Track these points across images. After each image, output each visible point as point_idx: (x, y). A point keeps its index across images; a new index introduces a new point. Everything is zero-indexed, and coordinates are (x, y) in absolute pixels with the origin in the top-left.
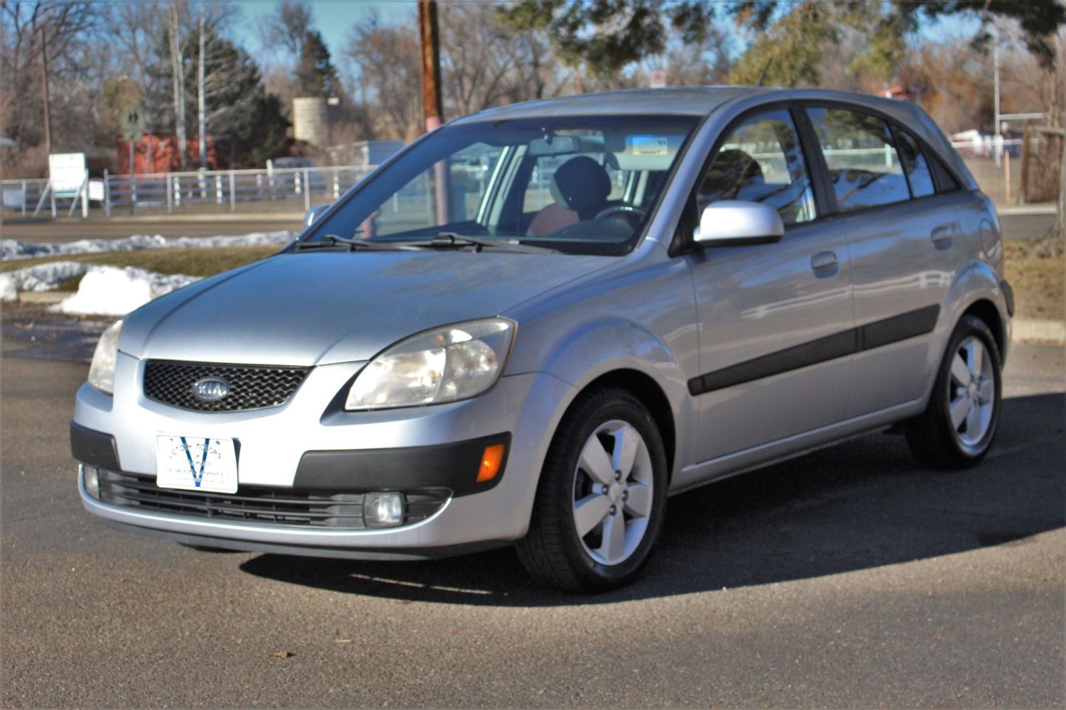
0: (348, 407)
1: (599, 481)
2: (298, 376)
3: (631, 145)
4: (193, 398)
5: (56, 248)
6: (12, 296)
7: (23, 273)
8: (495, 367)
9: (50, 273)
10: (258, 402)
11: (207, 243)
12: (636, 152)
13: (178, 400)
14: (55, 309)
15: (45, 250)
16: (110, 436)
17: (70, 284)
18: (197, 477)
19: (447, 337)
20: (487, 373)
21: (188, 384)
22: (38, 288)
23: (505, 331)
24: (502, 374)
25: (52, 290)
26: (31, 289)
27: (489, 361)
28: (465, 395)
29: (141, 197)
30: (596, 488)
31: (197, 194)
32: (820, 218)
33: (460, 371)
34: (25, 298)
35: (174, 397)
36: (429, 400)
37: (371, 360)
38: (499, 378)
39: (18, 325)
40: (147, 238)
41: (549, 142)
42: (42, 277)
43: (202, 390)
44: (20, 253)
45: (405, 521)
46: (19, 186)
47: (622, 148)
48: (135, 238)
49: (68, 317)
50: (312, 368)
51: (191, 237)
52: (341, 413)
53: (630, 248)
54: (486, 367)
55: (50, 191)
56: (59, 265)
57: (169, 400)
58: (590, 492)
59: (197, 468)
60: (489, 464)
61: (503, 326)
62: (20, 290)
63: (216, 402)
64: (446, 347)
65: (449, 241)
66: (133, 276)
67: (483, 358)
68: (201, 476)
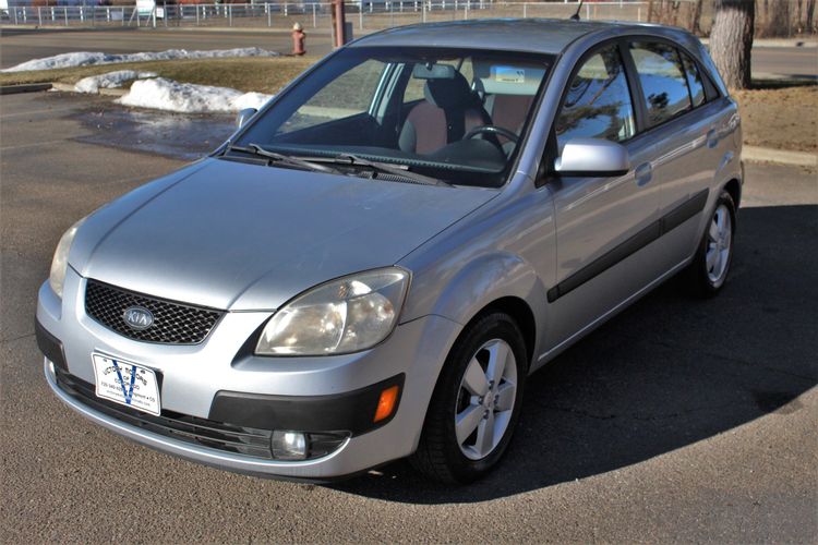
0: (257, 352)
1: (477, 395)
2: (213, 317)
3: (495, 74)
4: (123, 323)
5: (126, 58)
6: (95, 91)
7: (101, 77)
8: (392, 315)
9: (117, 77)
10: (178, 338)
11: (210, 54)
12: (499, 79)
13: (112, 323)
14: (117, 101)
15: (119, 58)
16: (60, 342)
17: (126, 85)
18: (129, 394)
19: (349, 287)
20: (385, 321)
21: (119, 309)
22: (110, 86)
23: (401, 281)
24: (398, 322)
25: (118, 88)
26: (106, 87)
27: (386, 310)
28: (366, 345)
29: (186, 14)
30: (474, 400)
31: (214, 13)
32: (638, 134)
33: (360, 317)
34: (102, 92)
35: (109, 319)
36: (332, 349)
37: (279, 309)
38: (395, 326)
39: (93, 114)
40: (177, 51)
41: (430, 69)
42: (112, 80)
43: (131, 317)
44: (105, 60)
45: (309, 456)
46: (120, 10)
47: (487, 76)
48: (170, 51)
49: (124, 107)
50: (226, 311)
51: (202, 50)
52: (252, 357)
53: (503, 179)
54: (383, 317)
55: (137, 12)
56: (122, 72)
57: (104, 320)
58: (469, 404)
59: (128, 388)
60: (385, 404)
61: (400, 276)
62: (100, 87)
63: (144, 332)
64: (347, 300)
65: (350, 161)
66: (160, 84)
67: (380, 308)
68: (130, 396)
